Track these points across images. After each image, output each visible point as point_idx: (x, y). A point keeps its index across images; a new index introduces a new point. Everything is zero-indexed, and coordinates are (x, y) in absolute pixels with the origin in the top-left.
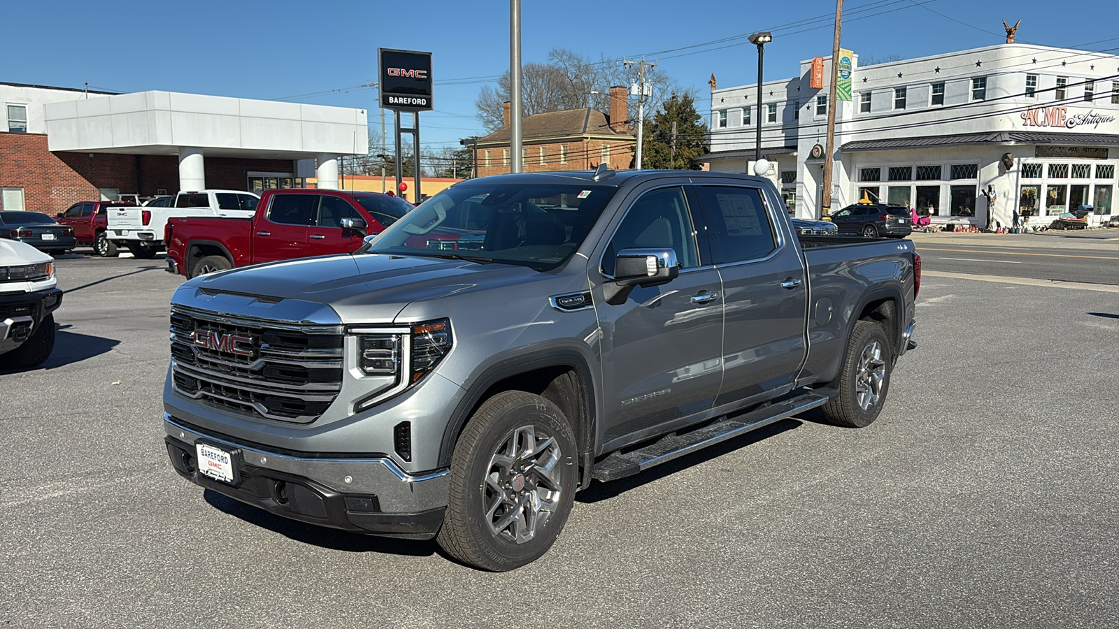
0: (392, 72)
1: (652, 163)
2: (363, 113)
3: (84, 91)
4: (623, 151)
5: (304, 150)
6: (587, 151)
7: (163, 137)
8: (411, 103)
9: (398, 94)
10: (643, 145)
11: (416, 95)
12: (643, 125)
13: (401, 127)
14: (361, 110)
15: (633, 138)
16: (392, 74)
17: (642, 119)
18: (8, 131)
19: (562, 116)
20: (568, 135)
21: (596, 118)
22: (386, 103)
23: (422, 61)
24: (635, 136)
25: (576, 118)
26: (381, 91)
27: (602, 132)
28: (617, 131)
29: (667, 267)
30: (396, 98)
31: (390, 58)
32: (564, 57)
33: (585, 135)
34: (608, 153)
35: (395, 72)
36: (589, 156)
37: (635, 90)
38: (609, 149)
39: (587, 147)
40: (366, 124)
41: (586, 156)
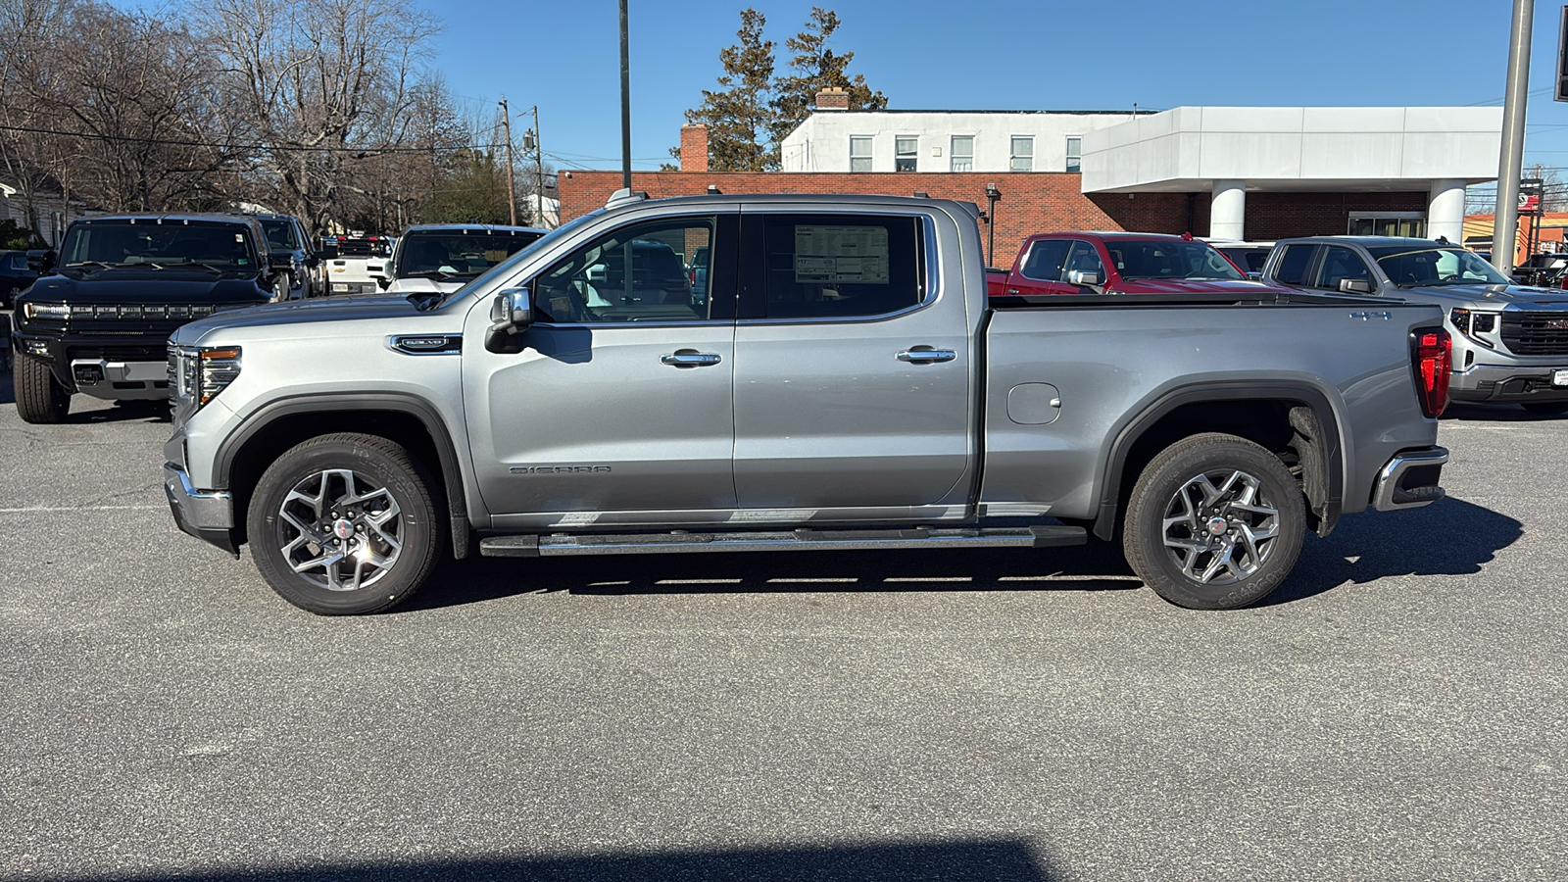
5: (1403, 177)
7: (1189, 168)
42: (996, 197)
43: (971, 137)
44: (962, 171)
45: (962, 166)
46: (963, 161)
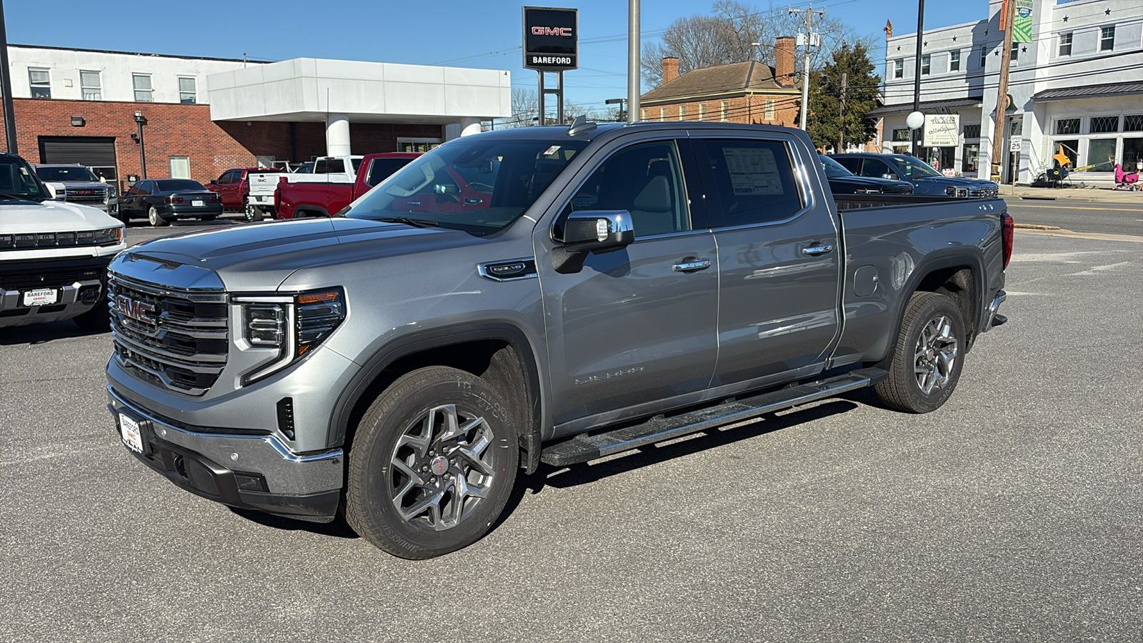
0: (537, 31)
1: (819, 118)
2: (506, 74)
3: (242, 61)
4: (786, 106)
5: (447, 115)
6: (750, 107)
7: (310, 104)
8: (555, 62)
9: (542, 54)
10: (809, 99)
11: (561, 54)
12: (810, 78)
13: (545, 88)
14: (504, 72)
15: (798, 92)
16: (536, 33)
17: (808, 72)
18: (180, 102)
19: (724, 71)
20: (727, 91)
21: (759, 71)
22: (529, 64)
23: (568, 18)
24: (800, 89)
25: (739, 72)
26: (525, 51)
27: (766, 86)
28: (783, 84)
29: (620, 231)
30: (540, 58)
31: (534, 16)
32: (729, 8)
33: (747, 90)
34: (773, 108)
35: (540, 30)
36: (751, 112)
37: (801, 40)
38: (773, 104)
39: (750, 103)
40: (510, 86)
41: (748, 113)
42: (143, 122)
43: (97, 72)
44: (92, 99)
45: (92, 96)
46: (93, 91)
